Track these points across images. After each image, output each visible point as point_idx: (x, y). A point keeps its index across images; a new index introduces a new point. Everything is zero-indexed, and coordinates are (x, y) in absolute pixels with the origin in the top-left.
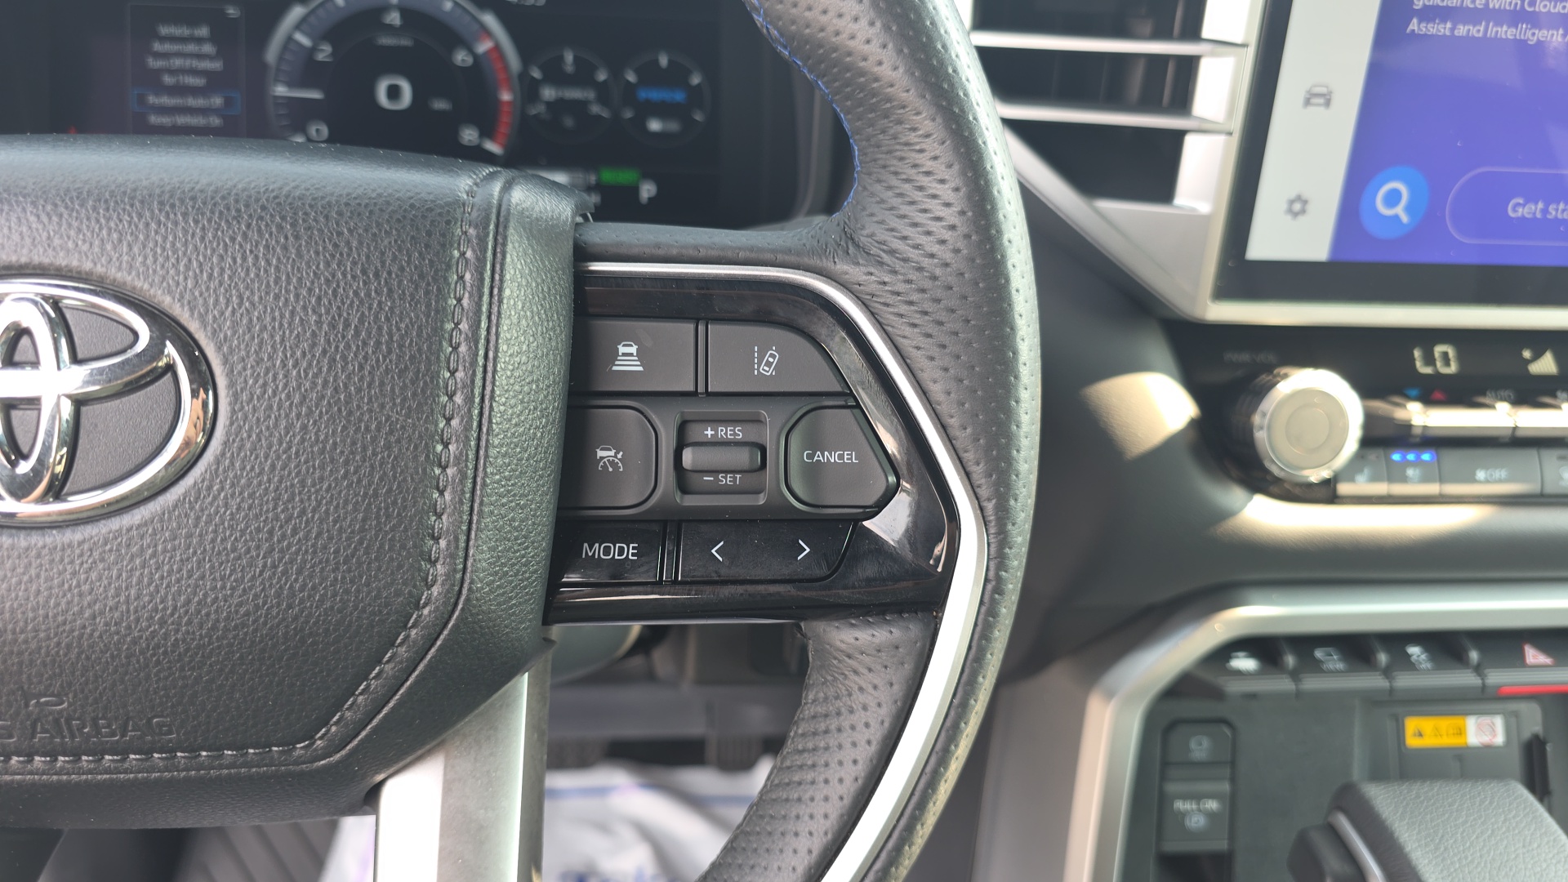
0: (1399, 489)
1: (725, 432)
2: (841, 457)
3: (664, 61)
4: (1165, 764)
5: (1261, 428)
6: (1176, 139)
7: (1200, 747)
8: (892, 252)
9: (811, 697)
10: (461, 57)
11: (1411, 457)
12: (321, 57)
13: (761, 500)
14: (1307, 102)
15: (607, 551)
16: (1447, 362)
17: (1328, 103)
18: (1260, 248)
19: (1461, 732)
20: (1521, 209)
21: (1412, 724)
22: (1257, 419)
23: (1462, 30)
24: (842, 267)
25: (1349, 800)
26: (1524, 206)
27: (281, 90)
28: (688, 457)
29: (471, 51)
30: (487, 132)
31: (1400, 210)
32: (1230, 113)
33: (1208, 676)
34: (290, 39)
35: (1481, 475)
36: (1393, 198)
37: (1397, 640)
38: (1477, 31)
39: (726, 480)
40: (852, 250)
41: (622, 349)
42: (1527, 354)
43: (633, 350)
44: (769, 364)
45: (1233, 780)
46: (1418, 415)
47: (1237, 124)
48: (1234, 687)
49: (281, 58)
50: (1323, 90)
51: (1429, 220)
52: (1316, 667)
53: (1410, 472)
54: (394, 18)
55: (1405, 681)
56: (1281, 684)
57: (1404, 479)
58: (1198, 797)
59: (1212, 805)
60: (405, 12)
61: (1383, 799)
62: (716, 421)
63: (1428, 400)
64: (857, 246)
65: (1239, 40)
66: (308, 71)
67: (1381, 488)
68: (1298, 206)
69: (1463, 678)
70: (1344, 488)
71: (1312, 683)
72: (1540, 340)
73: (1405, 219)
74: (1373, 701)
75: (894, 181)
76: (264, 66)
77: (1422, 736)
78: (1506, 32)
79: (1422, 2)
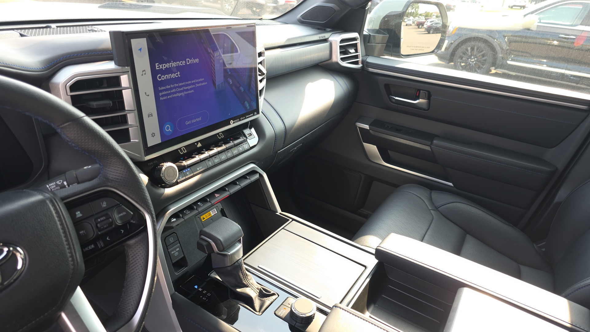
0: (187, 177)
1: (102, 219)
2: (123, 214)
4: (167, 247)
5: (163, 177)
6: (127, 130)
7: (171, 240)
8: (118, 179)
9: (130, 254)
11: (187, 170)
13: (114, 226)
14: (149, 117)
15: (88, 248)
16: (184, 150)
17: (152, 116)
18: (150, 144)
19: (210, 214)
20: (188, 123)
21: (202, 217)
22: (161, 175)
23: (169, 97)
24: (109, 184)
25: (202, 233)
26: (188, 122)
28: (99, 225)
32: (136, 123)
33: (169, 225)
35: (198, 169)
36: (168, 128)
37: (195, 203)
38: (171, 96)
39: (105, 226)
40: (110, 181)
41: (77, 213)
42: (196, 144)
43: (79, 212)
44: (105, 205)
45: (179, 243)
46: (185, 163)
47: (138, 124)
48: (174, 225)
50: (151, 114)
51: (174, 129)
52: (185, 214)
53: (188, 173)
55: (200, 209)
56: (182, 220)
57: (187, 175)
58: (175, 249)
59: (178, 249)
61: (207, 230)
62: (99, 218)
63: (185, 159)
64: (110, 180)
65: (134, 110)
67: (184, 178)
68: (153, 135)
69: (208, 204)
70: (178, 181)
71: (186, 218)
74: (195, 215)
75: (112, 168)
77: (204, 218)
78: (175, 95)
79: (161, 94)
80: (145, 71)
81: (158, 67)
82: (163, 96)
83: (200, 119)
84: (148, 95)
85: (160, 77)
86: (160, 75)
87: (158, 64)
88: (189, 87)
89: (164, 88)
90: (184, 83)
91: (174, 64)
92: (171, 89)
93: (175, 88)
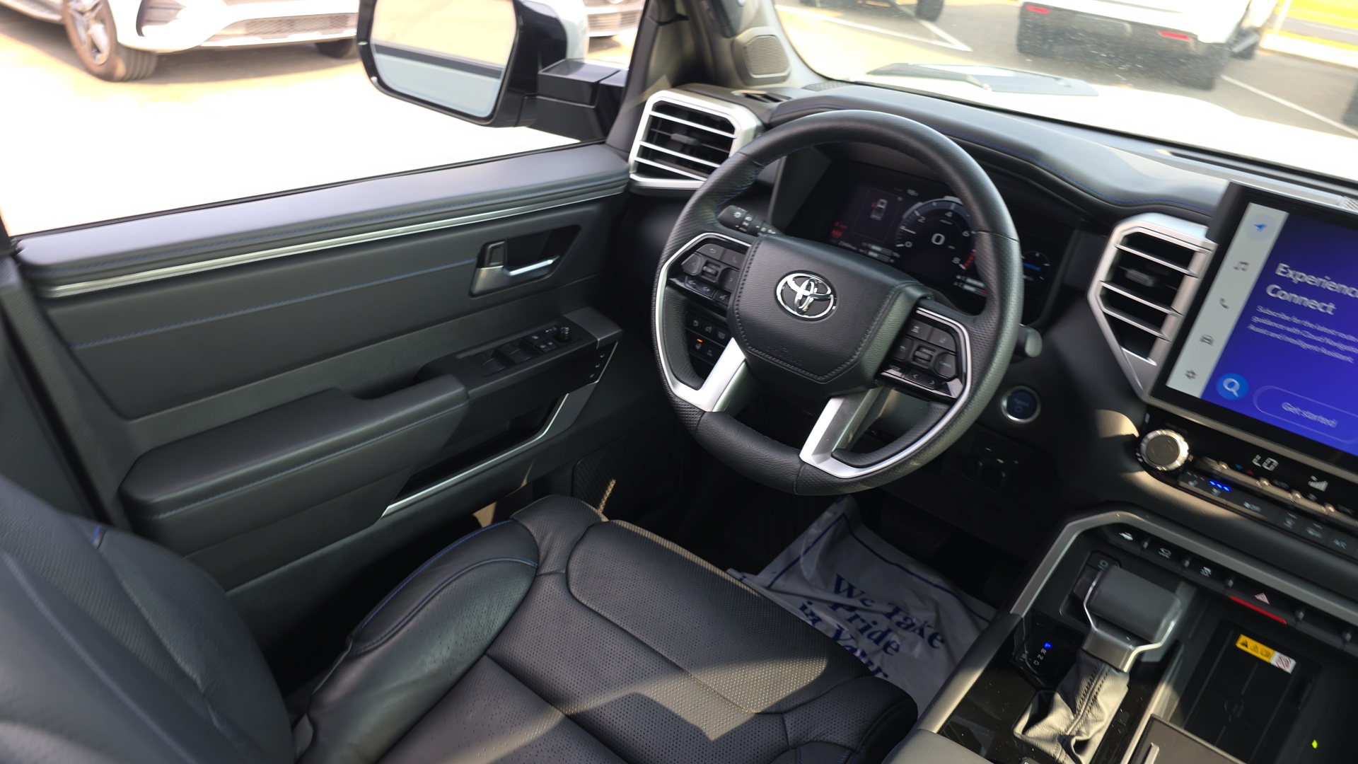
0: (1208, 495)
1: (927, 351)
2: (948, 365)
3: (1037, 255)
4: (1087, 564)
5: (1145, 443)
6: (1155, 338)
7: (1103, 565)
10: (966, 234)
11: (1220, 486)
12: (920, 220)
14: (1203, 340)
16: (1271, 465)
17: (1211, 343)
18: (1173, 385)
19: (1268, 655)
20: (1288, 407)
21: (1243, 638)
23: (1272, 335)
26: (1291, 407)
27: (903, 228)
28: (917, 353)
29: (970, 233)
30: (962, 262)
31: (1234, 391)
32: (1170, 335)
34: (913, 213)
35: (1246, 505)
36: (1232, 385)
38: (1278, 336)
41: (915, 327)
42: (1314, 478)
43: (918, 328)
44: (943, 341)
47: (1173, 340)
49: (908, 218)
50: (1210, 339)
51: (1245, 399)
52: (1155, 552)
53: (1216, 491)
54: (949, 214)
57: (1211, 492)
60: (954, 213)
62: (926, 348)
66: (914, 224)
67: (1201, 492)
68: (1191, 375)
70: (1182, 484)
72: (1322, 476)
73: (1236, 394)
76: (901, 219)
77: (1246, 646)
78: (1292, 341)
79: (1256, 319)
80: (1246, 264)
81: (1283, 272)
82: (1259, 325)
83: (1332, 423)
84: (1225, 307)
85: (1275, 291)
86: (1277, 287)
87: (1285, 266)
88: (1341, 346)
89: (1273, 314)
90: (1332, 332)
91: (1330, 285)
92: (1291, 324)
93: (1301, 327)
